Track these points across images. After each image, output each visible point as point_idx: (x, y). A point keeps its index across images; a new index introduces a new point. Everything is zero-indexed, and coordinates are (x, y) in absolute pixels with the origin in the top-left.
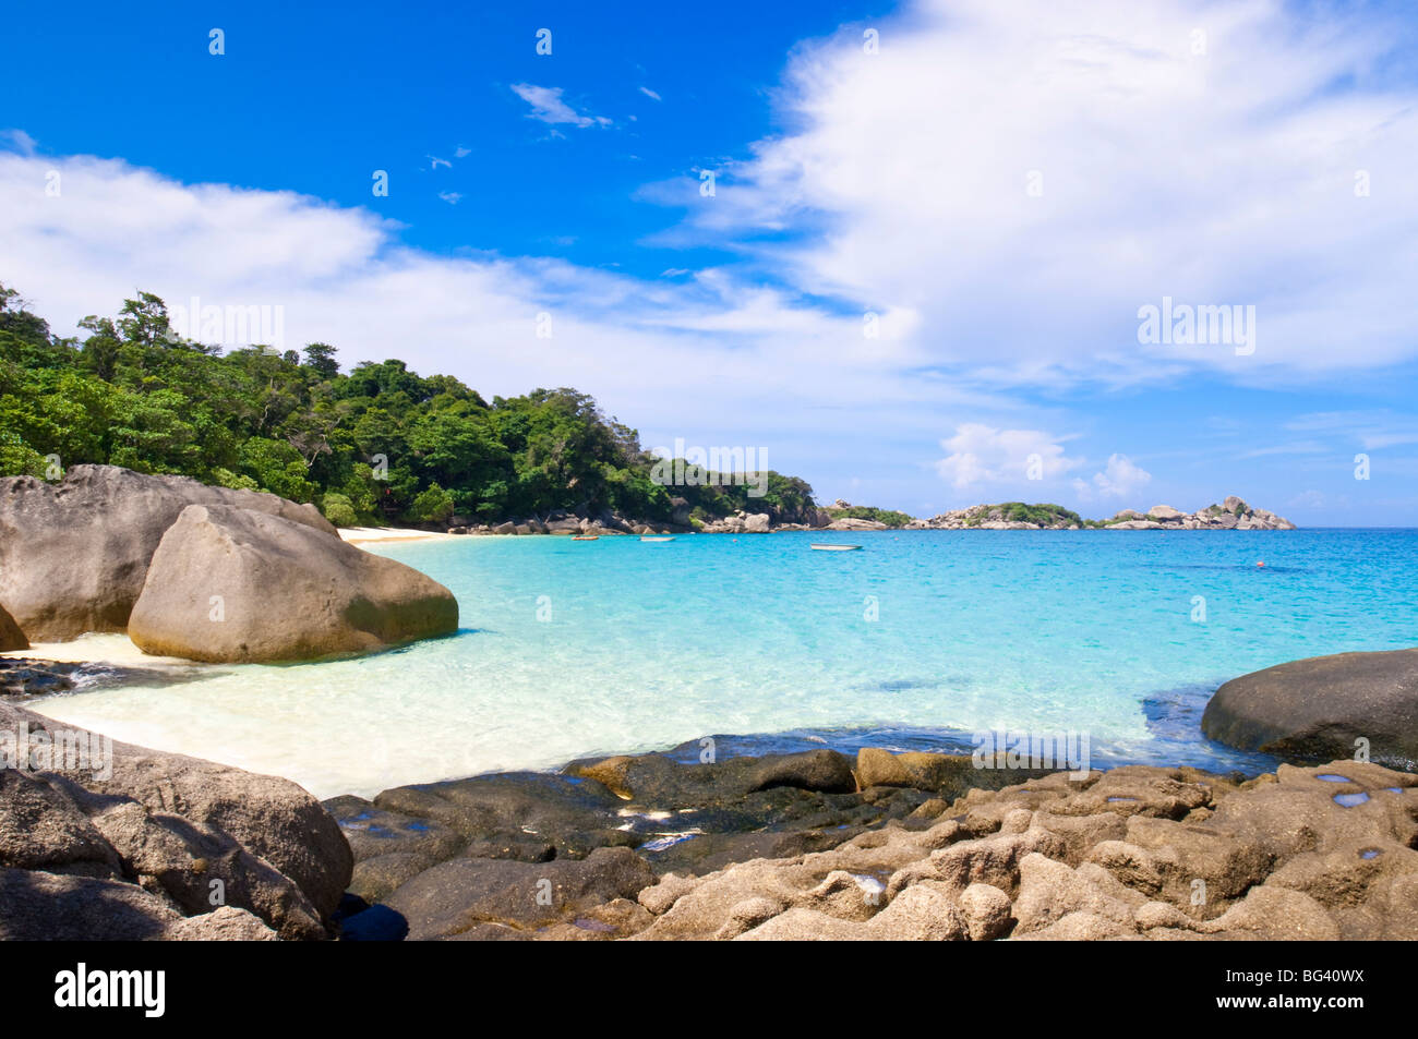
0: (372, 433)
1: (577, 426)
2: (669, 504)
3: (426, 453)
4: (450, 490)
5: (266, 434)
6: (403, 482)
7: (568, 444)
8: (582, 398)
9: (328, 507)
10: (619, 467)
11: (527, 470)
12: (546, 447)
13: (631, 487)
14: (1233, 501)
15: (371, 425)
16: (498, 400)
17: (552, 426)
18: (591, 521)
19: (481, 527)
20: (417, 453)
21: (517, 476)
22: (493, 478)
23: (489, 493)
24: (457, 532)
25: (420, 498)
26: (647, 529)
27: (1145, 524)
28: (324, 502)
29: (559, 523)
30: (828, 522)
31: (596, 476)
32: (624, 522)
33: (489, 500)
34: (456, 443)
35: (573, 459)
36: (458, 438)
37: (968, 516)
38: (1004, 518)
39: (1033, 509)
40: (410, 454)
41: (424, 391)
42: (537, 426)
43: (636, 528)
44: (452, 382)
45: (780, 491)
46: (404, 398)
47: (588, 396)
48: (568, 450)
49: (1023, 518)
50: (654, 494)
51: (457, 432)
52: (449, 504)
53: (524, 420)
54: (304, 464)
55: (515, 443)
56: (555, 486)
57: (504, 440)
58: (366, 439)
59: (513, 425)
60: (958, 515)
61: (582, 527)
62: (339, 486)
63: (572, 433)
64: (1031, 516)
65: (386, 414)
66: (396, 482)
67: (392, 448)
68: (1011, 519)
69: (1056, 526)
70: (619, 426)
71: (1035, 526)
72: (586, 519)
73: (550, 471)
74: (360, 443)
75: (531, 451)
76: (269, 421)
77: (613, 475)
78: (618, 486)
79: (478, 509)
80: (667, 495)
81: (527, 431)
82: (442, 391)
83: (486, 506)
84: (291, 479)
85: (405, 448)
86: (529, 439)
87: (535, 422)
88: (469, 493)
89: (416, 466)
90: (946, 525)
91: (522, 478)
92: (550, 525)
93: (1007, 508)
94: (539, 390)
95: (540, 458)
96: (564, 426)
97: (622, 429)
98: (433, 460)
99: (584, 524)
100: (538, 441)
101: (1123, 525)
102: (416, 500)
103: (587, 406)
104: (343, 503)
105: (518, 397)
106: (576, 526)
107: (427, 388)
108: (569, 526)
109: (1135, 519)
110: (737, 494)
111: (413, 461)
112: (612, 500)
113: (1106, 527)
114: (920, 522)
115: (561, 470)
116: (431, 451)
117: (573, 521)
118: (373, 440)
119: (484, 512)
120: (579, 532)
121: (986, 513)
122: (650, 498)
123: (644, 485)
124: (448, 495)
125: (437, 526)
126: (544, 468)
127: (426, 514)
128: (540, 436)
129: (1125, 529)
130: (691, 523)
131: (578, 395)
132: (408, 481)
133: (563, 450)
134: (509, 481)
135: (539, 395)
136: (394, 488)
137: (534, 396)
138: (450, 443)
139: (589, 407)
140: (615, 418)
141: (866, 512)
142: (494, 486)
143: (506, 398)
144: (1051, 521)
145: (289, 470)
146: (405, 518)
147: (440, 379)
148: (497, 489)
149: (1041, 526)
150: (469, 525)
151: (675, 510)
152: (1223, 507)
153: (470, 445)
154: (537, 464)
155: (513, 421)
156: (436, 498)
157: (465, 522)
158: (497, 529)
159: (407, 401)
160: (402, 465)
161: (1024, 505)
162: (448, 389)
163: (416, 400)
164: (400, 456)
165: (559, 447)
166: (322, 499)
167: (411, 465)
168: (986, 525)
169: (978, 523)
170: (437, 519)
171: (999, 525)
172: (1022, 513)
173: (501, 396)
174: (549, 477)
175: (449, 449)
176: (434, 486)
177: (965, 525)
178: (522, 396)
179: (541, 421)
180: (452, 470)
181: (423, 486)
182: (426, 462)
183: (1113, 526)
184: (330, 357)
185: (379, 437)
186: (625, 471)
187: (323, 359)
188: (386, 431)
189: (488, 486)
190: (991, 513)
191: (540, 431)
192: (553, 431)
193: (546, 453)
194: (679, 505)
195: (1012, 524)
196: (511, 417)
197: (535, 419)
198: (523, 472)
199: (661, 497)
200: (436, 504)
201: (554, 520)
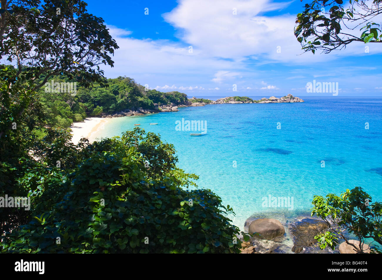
1: (131, 89)
2: (154, 105)
3: (95, 98)
4: (102, 107)
6: (90, 106)
7: (129, 93)
8: (131, 80)
9: (76, 118)
11: (119, 101)
12: (124, 94)
13: (145, 102)
14: (290, 95)
17: (125, 88)
18: (135, 111)
19: (109, 115)
20: (93, 98)
21: (117, 101)
22: (112, 103)
23: (111, 107)
24: (104, 117)
25: (95, 110)
26: (149, 112)
27: (268, 102)
29: (128, 113)
30: (191, 104)
31: (135, 100)
32: (143, 111)
33: (111, 109)
35: (130, 97)
36: (103, 94)
37: (225, 100)
38: (234, 101)
39: (241, 98)
40: (91, 98)
43: (146, 112)
45: (179, 97)
47: (133, 79)
48: (129, 95)
49: (239, 100)
50: (150, 103)
51: (102, 92)
52: (102, 111)
53: (117, 86)
54: (69, 107)
55: (116, 93)
56: (126, 103)
57: (113, 92)
58: (80, 95)
59: (115, 88)
60: (223, 99)
62: (78, 111)
63: (130, 90)
64: (241, 100)
65: (84, 88)
66: (88, 106)
67: (87, 97)
69: (247, 102)
70: (140, 86)
71: (242, 102)
73: (125, 100)
74: (79, 97)
75: (120, 95)
77: (140, 99)
78: (141, 102)
79: (109, 111)
81: (118, 89)
84: (67, 112)
86: (119, 91)
87: (120, 87)
88: (106, 107)
89: (94, 102)
90: (220, 102)
91: (119, 102)
92: (125, 114)
93: (235, 98)
94: (120, 77)
96: (128, 88)
98: (97, 99)
99: (134, 113)
101: (263, 102)
103: (133, 82)
104: (79, 116)
106: (132, 113)
109: (266, 100)
111: (92, 100)
113: (259, 102)
114: (214, 102)
116: (96, 97)
117: (131, 112)
118: (82, 95)
120: (133, 115)
121: (230, 99)
123: (147, 101)
125: (100, 116)
126: (123, 99)
127: (96, 113)
128: (122, 91)
129: (264, 103)
130: (159, 110)
132: (91, 105)
133: (128, 94)
134: (115, 103)
136: (88, 108)
137: (119, 78)
138: (101, 95)
140: (139, 84)
141: (200, 100)
144: (246, 101)
145: (66, 109)
146: (91, 114)
148: (113, 106)
149: (243, 102)
152: (287, 97)
153: (106, 95)
154: (122, 98)
155: (115, 87)
156: (98, 110)
157: (105, 114)
158: (113, 116)
160: (90, 101)
161: (239, 97)
164: (89, 99)
165: (127, 94)
166: (74, 115)
167: (92, 102)
168: (229, 102)
169: (228, 101)
171: (233, 102)
172: (238, 99)
175: (101, 97)
176: (98, 106)
177: (225, 102)
178: (116, 79)
179: (122, 87)
180: (102, 101)
181: (95, 107)
182: (95, 100)
183: (261, 102)
186: (143, 98)
188: (85, 93)
189: (111, 106)
190: (231, 99)
191: (122, 89)
192: (125, 90)
193: (124, 95)
194: (156, 105)
195: (236, 102)
196: (114, 86)
197: (120, 86)
198: (118, 100)
199: (152, 104)
200: (99, 111)
201: (127, 112)
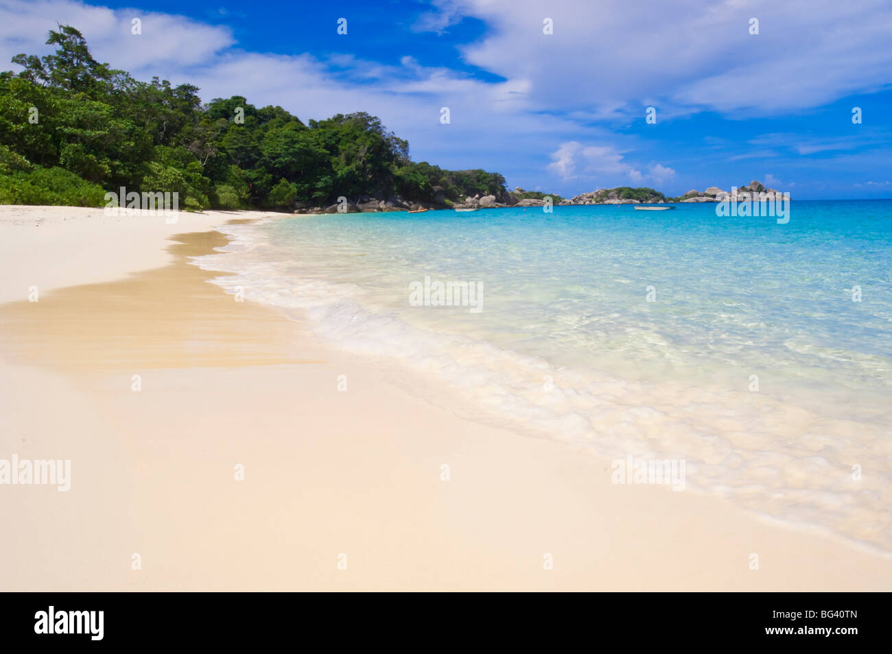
0: (236, 144)
1: (373, 137)
2: (432, 190)
3: (275, 158)
4: (294, 183)
5: (166, 143)
6: (261, 179)
7: (369, 149)
8: (371, 119)
9: (221, 195)
10: (400, 166)
11: (342, 170)
12: (353, 152)
13: (409, 179)
14: (755, 184)
15: (235, 138)
16: (312, 123)
17: (356, 138)
18: (386, 202)
19: (315, 209)
20: (268, 159)
21: (336, 173)
22: (322, 174)
23: (320, 185)
24: (300, 213)
25: (275, 189)
26: (420, 207)
27: (705, 199)
28: (217, 192)
29: (365, 205)
30: (517, 201)
31: (387, 172)
32: (405, 203)
33: (320, 190)
34: (296, 150)
35: (371, 160)
36: (297, 146)
37: (595, 196)
38: (618, 198)
39: (636, 191)
40: (264, 158)
41: (261, 117)
42: (345, 138)
44: (279, 110)
45: (487, 182)
46: (252, 120)
47: (376, 118)
48: (368, 154)
49: (629, 197)
50: (423, 183)
51: (295, 142)
52: (294, 193)
53: (335, 134)
54: (199, 164)
55: (331, 150)
56: (361, 179)
57: (326, 147)
58: (232, 149)
59: (328, 138)
60: (588, 196)
61: (381, 207)
62: (224, 180)
63: (371, 141)
64: (635, 195)
65: (244, 131)
66: (256, 179)
67: (251, 154)
68: (623, 197)
69: (650, 201)
70: (396, 138)
71: (638, 202)
72: (383, 202)
73: (357, 169)
74: (230, 151)
75: (343, 156)
76: (167, 134)
77: (398, 172)
78: (399, 178)
79: (313, 196)
80: (430, 184)
81: (338, 141)
82: (274, 117)
83: (318, 194)
84: (192, 175)
85: (260, 155)
86: (340, 147)
87: (343, 135)
88: (306, 185)
89: (270, 168)
90: (582, 203)
91: (339, 173)
92: (360, 206)
93: (619, 191)
94: (339, 115)
95: (349, 160)
96: (365, 137)
97: (398, 141)
98: (281, 163)
99: (382, 205)
100: (347, 148)
101: (691, 200)
102: (271, 192)
103: (374, 124)
104: (231, 192)
105: (326, 120)
106: (377, 206)
107: (263, 115)
108: (373, 206)
109: (699, 196)
110: (460, 185)
111: (266, 163)
112: (395, 188)
113: (681, 201)
114: (568, 201)
115: (364, 169)
116: (279, 155)
117: (375, 203)
118: (236, 149)
119: (316, 198)
120: (380, 210)
121: (607, 194)
122: (421, 186)
123: (416, 177)
124: (293, 187)
125: (287, 208)
126: (353, 166)
127: (279, 200)
128: (348, 145)
129: (693, 203)
130: (445, 203)
131: (368, 117)
132: (265, 178)
133: (365, 154)
134: (332, 176)
135: (339, 118)
136: (256, 183)
137: (336, 118)
138: (291, 150)
139: (377, 125)
140: (393, 133)
141: (536, 195)
142: (323, 179)
143: (318, 121)
144: (647, 199)
146: (265, 204)
147: (271, 108)
148: (326, 181)
149: (641, 201)
150: (308, 208)
151: (436, 194)
152: (749, 188)
153: (305, 151)
154: (348, 164)
155: (328, 135)
156: (285, 189)
157: (304, 206)
158: (327, 209)
159: (254, 123)
160: (260, 166)
161: (630, 189)
162: (277, 115)
163: (260, 121)
164: (258, 160)
165: (362, 152)
166: (215, 189)
167: (265, 166)
168: (607, 202)
169: (602, 200)
170: (287, 204)
171: (615, 201)
172: (629, 194)
173: (315, 119)
174: (357, 173)
175: (290, 154)
176: (283, 181)
177: (594, 202)
178: (329, 119)
179: (347, 135)
180: (293, 169)
181: (275, 181)
182: (275, 164)
183: (686, 201)
184: (195, 94)
185: (241, 147)
186: (403, 169)
188: (245, 142)
189: (319, 180)
190: (610, 194)
191: (347, 142)
192: (357, 141)
193: (353, 156)
194: (438, 191)
195: (624, 201)
196: (325, 133)
197: (343, 133)
198: (339, 170)
199: (426, 186)
200: (286, 193)
201: (363, 202)
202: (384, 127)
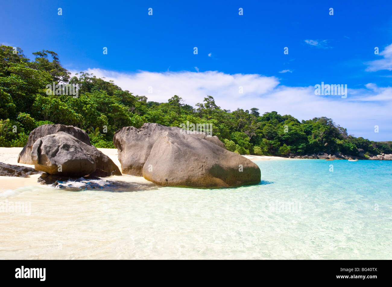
0: (267, 130)
1: (327, 127)
2: (357, 151)
3: (283, 136)
4: (289, 146)
5: (239, 131)
6: (276, 144)
7: (324, 133)
8: (329, 119)
9: (255, 150)
10: (341, 139)
11: (312, 140)
12: (317, 134)
13: (345, 145)
15: (267, 128)
16: (303, 121)
17: (319, 128)
18: (332, 155)
19: (298, 156)
20: (280, 136)
21: (309, 142)
22: (302, 143)
23: (300, 147)
24: (291, 158)
25: (281, 148)
26: (350, 158)
28: (254, 149)
29: (322, 156)
31: (333, 142)
32: (342, 156)
33: (301, 149)
34: (291, 133)
35: (325, 137)
36: (292, 131)
40: (278, 136)
41: (282, 119)
42: (315, 128)
43: (346, 158)
44: (290, 117)
46: (276, 121)
47: (330, 119)
48: (324, 135)
50: (352, 148)
52: (289, 150)
53: (311, 126)
54: (248, 139)
55: (308, 133)
56: (320, 145)
57: (305, 132)
58: (266, 132)
59: (308, 128)
61: (329, 157)
62: (258, 144)
63: (325, 129)
65: (271, 125)
66: (274, 144)
67: (273, 134)
70: (340, 127)
72: (330, 155)
73: (319, 141)
74: (264, 133)
75: (313, 135)
76: (240, 128)
77: (339, 142)
78: (340, 145)
79: (297, 151)
80: (356, 148)
81: (312, 129)
82: (287, 119)
83: (299, 150)
84: (245, 142)
85: (277, 134)
86: (312, 132)
88: (295, 147)
89: (280, 140)
92: (319, 156)
94: (315, 118)
95: (315, 137)
96: (323, 128)
97: (341, 128)
98: (284, 138)
99: (330, 156)
100: (315, 132)
102: (280, 149)
103: (330, 122)
104: (259, 149)
105: (309, 120)
106: (327, 157)
107: (283, 118)
108: (325, 157)
111: (279, 138)
112: (338, 149)
115: (322, 140)
116: (284, 135)
117: (326, 155)
118: (268, 132)
119: (299, 152)
120: (328, 158)
122: (351, 149)
123: (349, 145)
124: (289, 147)
125: (286, 156)
126: (317, 140)
127: (282, 152)
128: (316, 130)
130: (365, 157)
131: (327, 119)
132: (277, 143)
133: (323, 134)
134: (307, 143)
135: (315, 119)
136: (274, 145)
137: (314, 119)
139: (331, 122)
140: (339, 125)
142: (302, 145)
143: (305, 120)
145: (245, 140)
146: (276, 153)
147: (286, 116)
148: (303, 146)
150: (295, 156)
151: (359, 152)
153: (295, 133)
154: (315, 139)
155: (307, 126)
156: (285, 148)
158: (303, 157)
159: (277, 122)
160: (276, 139)
162: (289, 118)
163: (280, 122)
164: (275, 137)
165: (321, 134)
166: (253, 148)
167: (278, 139)
170: (286, 154)
173: (304, 120)
174: (319, 142)
175: (289, 134)
176: (285, 145)
178: (310, 120)
179: (316, 126)
180: (290, 140)
181: (282, 145)
182: (283, 138)
184: (257, 111)
185: (269, 132)
186: (343, 141)
187: (255, 112)
188: (271, 130)
189: (300, 145)
191: (316, 129)
192: (320, 129)
193: (317, 135)
194: (361, 151)
197: (314, 126)
198: (310, 141)
199: (354, 148)
200: (285, 150)
201: (320, 155)
202: (334, 123)
